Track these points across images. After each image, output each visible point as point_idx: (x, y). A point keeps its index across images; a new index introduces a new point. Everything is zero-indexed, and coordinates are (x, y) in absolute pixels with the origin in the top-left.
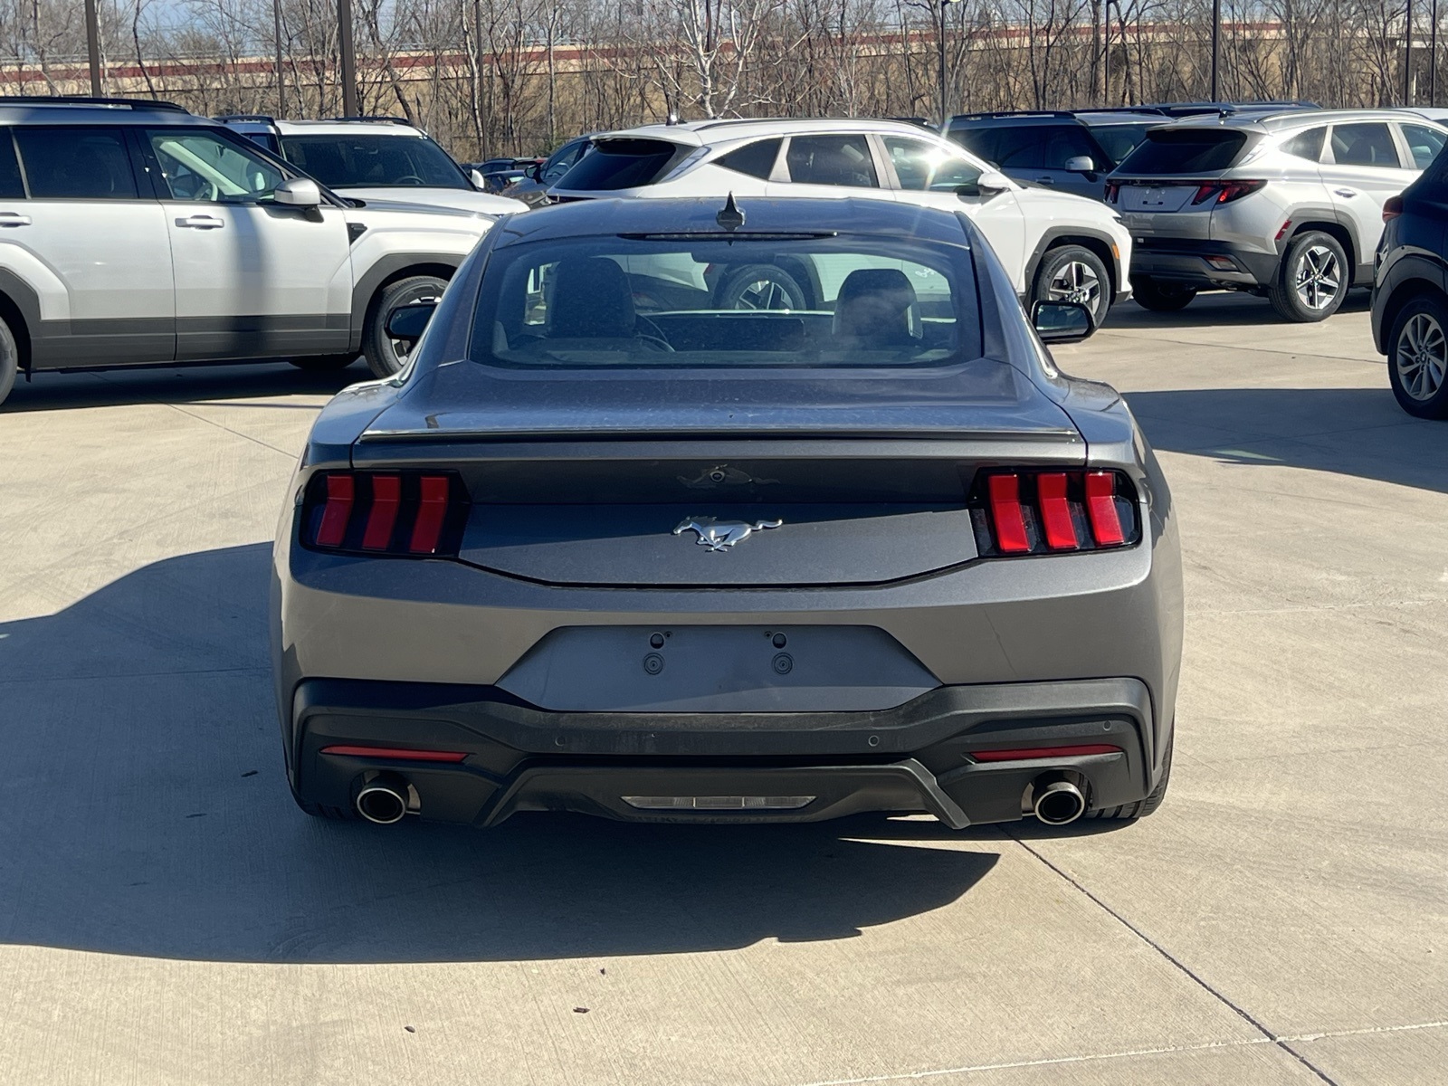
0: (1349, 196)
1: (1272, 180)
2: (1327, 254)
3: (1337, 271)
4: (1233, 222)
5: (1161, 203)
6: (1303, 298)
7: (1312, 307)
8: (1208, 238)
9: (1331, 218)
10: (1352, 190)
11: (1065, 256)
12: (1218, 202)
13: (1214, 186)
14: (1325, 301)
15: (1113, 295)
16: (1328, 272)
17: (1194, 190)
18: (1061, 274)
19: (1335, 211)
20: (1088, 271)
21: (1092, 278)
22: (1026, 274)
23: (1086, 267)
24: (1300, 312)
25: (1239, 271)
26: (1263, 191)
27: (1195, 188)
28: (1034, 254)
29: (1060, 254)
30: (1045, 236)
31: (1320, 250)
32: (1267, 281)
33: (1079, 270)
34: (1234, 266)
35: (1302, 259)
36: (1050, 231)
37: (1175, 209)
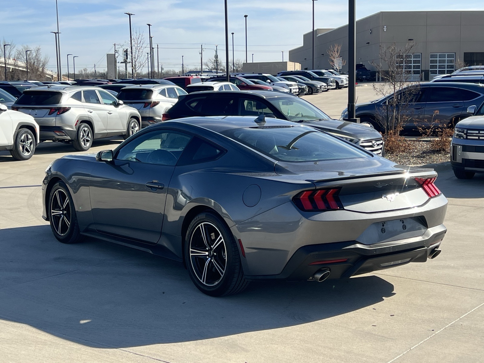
0: (91, 112)
1: (72, 107)
2: (87, 130)
3: (90, 135)
4: (62, 120)
5: (36, 114)
6: (83, 144)
7: (85, 146)
8: (55, 126)
9: (87, 119)
10: (91, 111)
11: (23, 132)
12: (57, 114)
13: (55, 109)
14: (88, 144)
15: (36, 144)
16: (88, 135)
17: (49, 110)
18: (23, 137)
19: (88, 117)
20: (29, 137)
21: (31, 139)
22: (13, 138)
23: (29, 135)
24: (82, 148)
25: (66, 136)
26: (70, 111)
27: (48, 110)
28: (15, 131)
29: (22, 131)
30: (18, 125)
31: (86, 129)
32: (73, 139)
33: (27, 136)
34: (64, 134)
35: (82, 132)
36: (19, 123)
37: (43, 116)
